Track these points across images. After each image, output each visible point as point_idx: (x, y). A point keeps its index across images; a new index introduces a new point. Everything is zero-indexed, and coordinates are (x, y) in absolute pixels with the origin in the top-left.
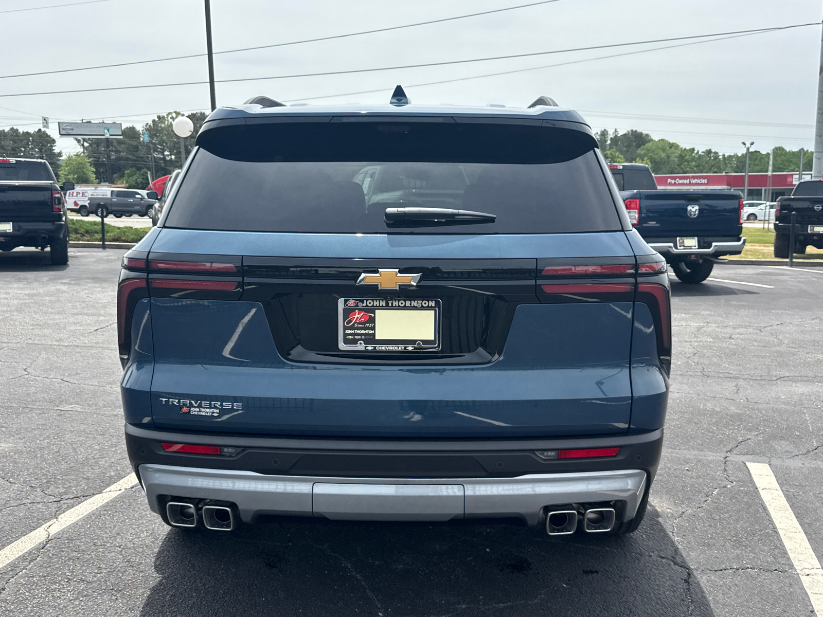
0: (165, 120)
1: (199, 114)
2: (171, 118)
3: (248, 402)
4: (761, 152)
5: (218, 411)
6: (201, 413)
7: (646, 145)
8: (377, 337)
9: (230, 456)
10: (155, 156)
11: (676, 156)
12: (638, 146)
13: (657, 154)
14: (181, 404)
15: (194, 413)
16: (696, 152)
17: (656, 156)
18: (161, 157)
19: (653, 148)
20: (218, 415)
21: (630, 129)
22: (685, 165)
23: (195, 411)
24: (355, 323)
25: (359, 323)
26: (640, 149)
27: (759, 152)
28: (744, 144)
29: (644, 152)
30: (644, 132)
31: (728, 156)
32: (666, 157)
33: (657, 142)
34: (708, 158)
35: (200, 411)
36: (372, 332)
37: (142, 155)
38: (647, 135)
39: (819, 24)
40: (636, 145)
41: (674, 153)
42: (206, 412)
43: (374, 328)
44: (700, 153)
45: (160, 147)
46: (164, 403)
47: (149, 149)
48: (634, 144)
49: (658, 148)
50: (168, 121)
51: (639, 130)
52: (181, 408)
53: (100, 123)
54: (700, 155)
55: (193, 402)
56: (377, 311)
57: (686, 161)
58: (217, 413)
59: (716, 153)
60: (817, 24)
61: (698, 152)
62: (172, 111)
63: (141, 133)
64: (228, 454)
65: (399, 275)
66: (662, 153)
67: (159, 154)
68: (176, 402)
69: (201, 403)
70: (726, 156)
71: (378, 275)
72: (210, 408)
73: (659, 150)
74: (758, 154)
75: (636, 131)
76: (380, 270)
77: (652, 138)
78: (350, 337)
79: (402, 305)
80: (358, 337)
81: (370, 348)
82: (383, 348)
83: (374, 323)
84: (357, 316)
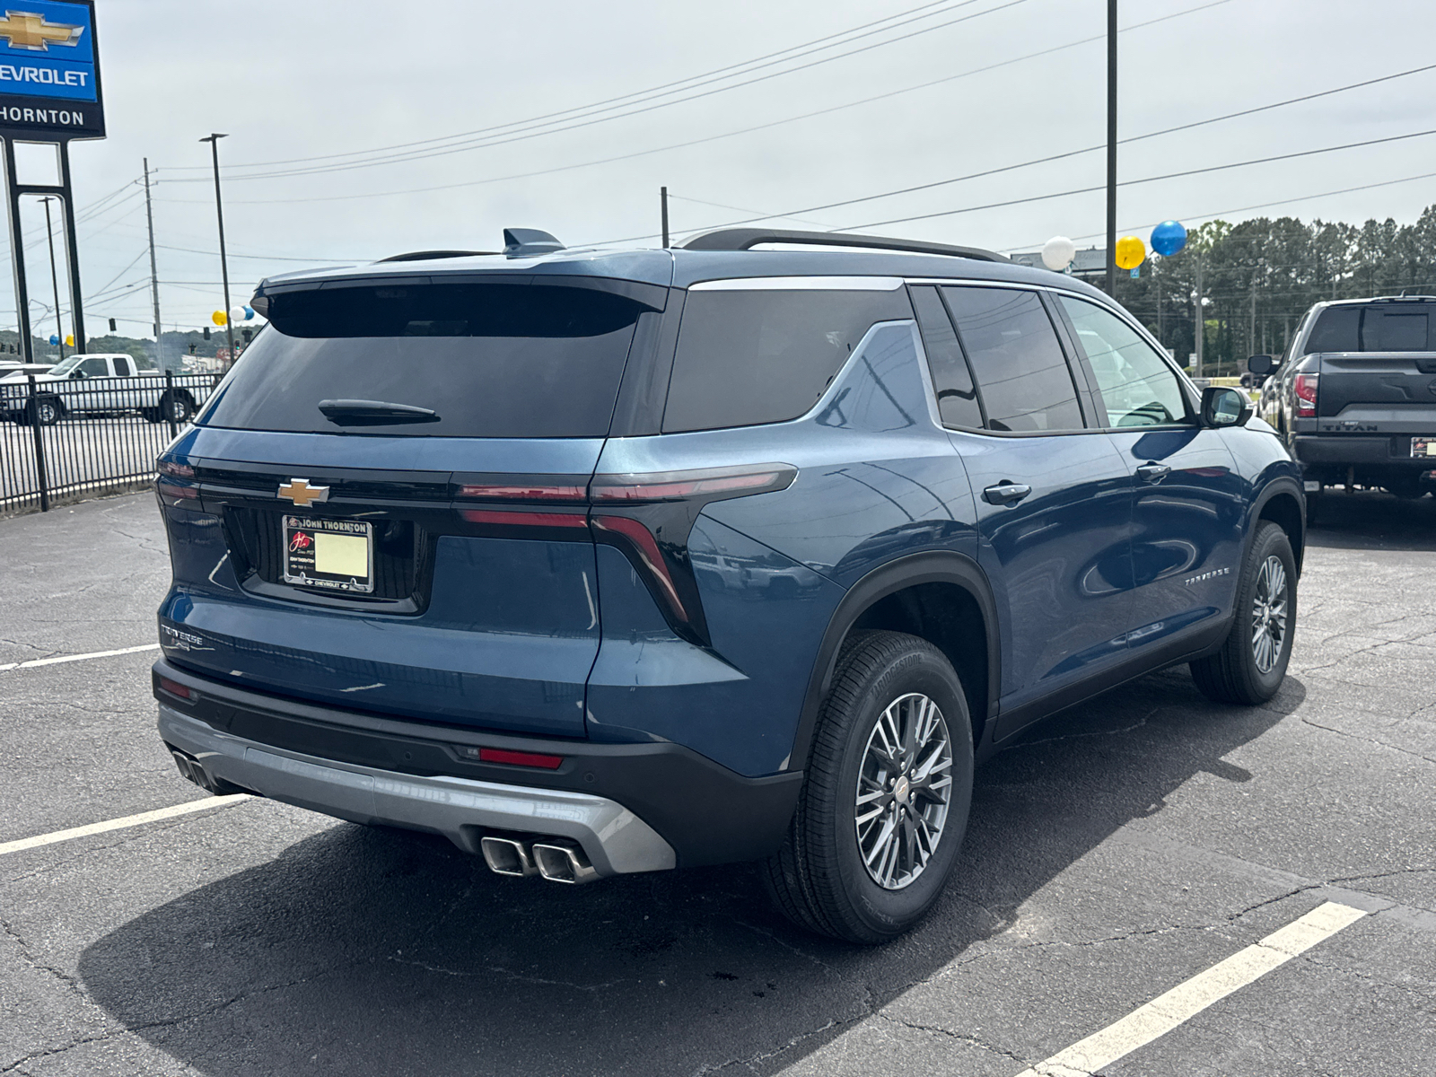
0: (1198, 237)
1: (1257, 223)
2: (1208, 233)
8: (318, 569)
10: (1174, 299)
18: (1185, 301)
24: (298, 548)
25: (302, 549)
36: (312, 561)
37: (1151, 301)
43: (313, 557)
45: (1184, 284)
47: (1166, 288)
50: (1202, 238)
53: (1087, 250)
56: (316, 534)
62: (1212, 221)
63: (1154, 262)
65: (309, 487)
67: (1180, 297)
71: (290, 486)
76: (293, 480)
78: (294, 566)
79: (336, 528)
80: (301, 567)
81: (310, 582)
82: (321, 584)
83: (314, 549)
84: (299, 539)
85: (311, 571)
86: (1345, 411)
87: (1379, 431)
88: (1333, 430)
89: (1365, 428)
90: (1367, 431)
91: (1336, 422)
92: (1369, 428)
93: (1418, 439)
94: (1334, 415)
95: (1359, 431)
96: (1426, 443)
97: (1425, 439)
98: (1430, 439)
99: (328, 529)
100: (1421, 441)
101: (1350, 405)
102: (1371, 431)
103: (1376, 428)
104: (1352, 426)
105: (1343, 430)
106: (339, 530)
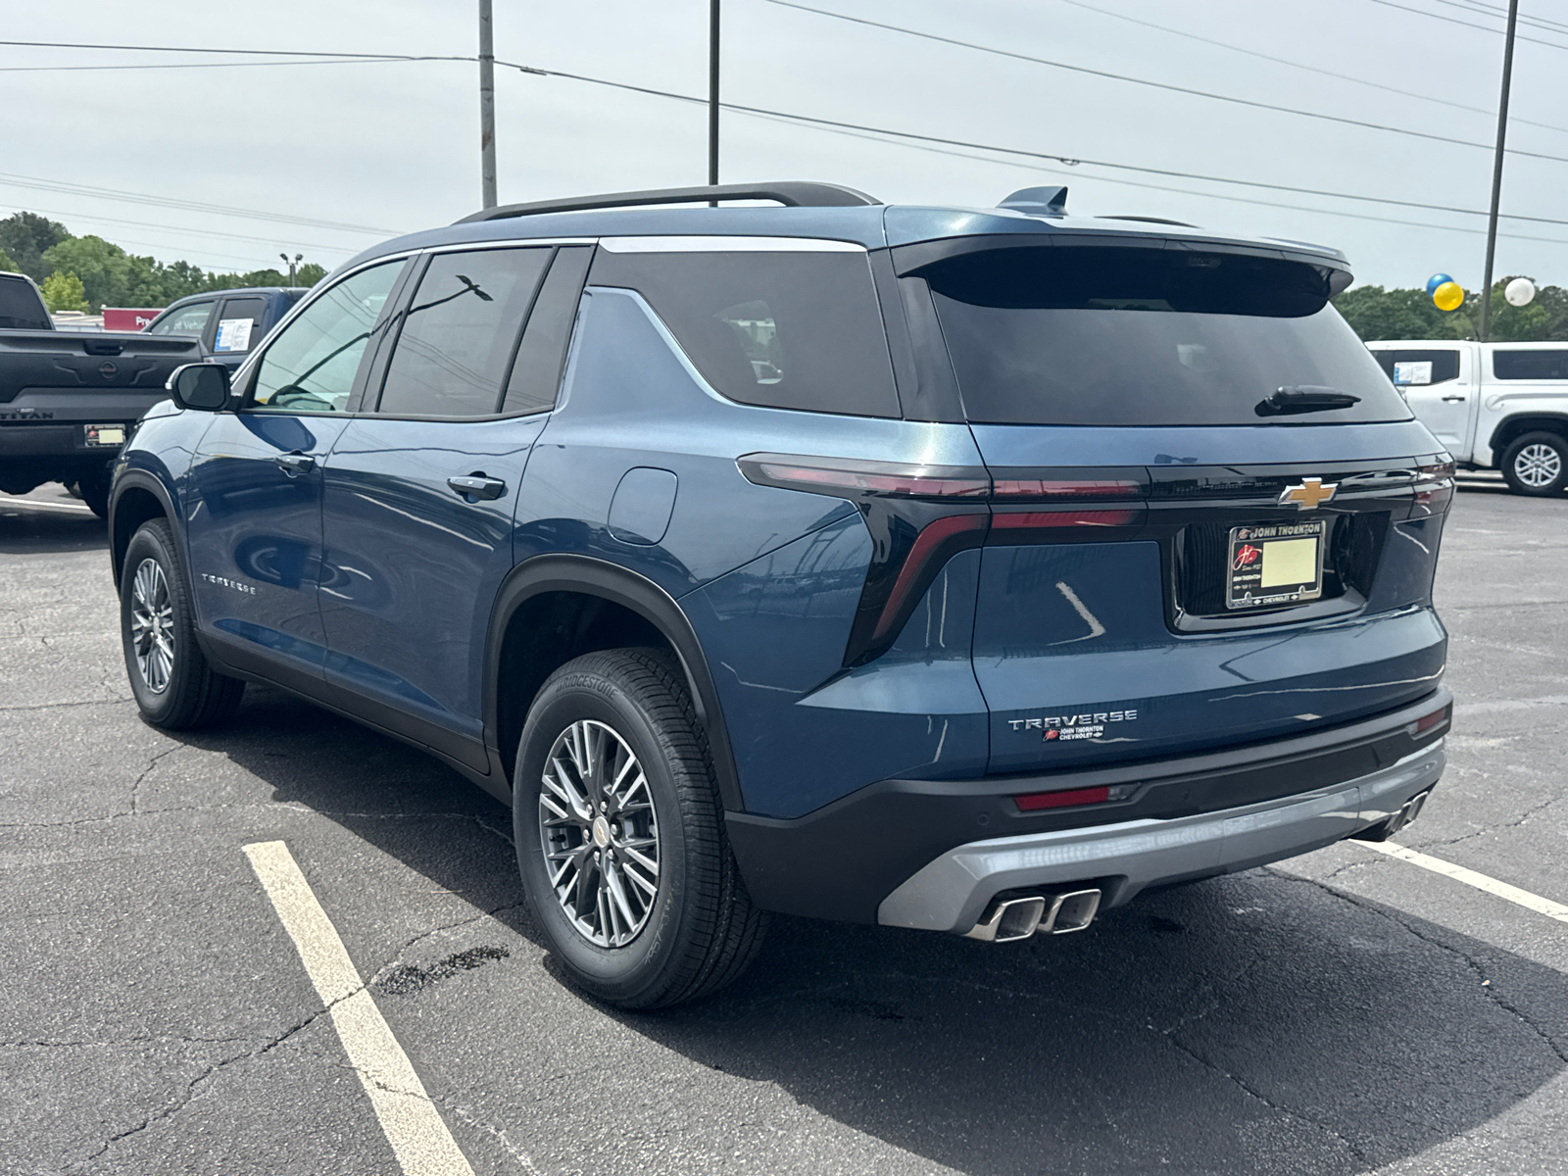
3: (1146, 705)
4: (281, 273)
5: (1101, 728)
6: (1077, 736)
7: (59, 245)
8: (1265, 585)
9: (1119, 801)
11: (122, 273)
12: (42, 247)
13: (84, 265)
14: (1046, 726)
15: (1065, 737)
16: (156, 265)
17: (82, 269)
19: (75, 252)
20: (1101, 734)
21: (19, 211)
22: (142, 290)
23: (1067, 734)
24: (1244, 564)
25: (1248, 565)
26: (46, 252)
27: (277, 272)
28: (284, 257)
29: (58, 258)
30: (52, 219)
31: (219, 277)
32: (103, 273)
33: (81, 240)
34: (182, 279)
35: (1075, 733)
36: (1258, 577)
38: (58, 225)
39: (474, 60)
40: (37, 244)
41: (119, 265)
42: (1084, 732)
43: (1259, 572)
44: (165, 268)
46: (1015, 728)
48: (34, 242)
49: (83, 252)
51: (40, 215)
52: (1045, 732)
54: (165, 272)
55: (1065, 718)
56: (1267, 544)
57: (144, 282)
58: (1100, 732)
59: (196, 270)
60: (470, 59)
61: (161, 265)
64: (1114, 799)
65: (1320, 486)
66: (95, 264)
68: (1037, 722)
69: (1078, 719)
70: (216, 277)
71: (1302, 487)
72: (1093, 724)
73: (89, 258)
74: (275, 275)
75: (33, 216)
76: (1305, 480)
77: (69, 232)
78: (1238, 587)
79: (1290, 533)
80: (1245, 587)
81: (1257, 602)
82: (1270, 601)
83: (1261, 563)
84: (1246, 553)
85: (1257, 589)
86: (21, 396)
87: (54, 418)
88: (8, 418)
89: (40, 415)
90: (42, 419)
91: (9, 409)
92: (45, 415)
93: (90, 426)
94: (9, 401)
95: (35, 419)
96: (97, 430)
97: (97, 426)
98: (101, 426)
99: (1282, 536)
100: (93, 429)
101: (24, 391)
102: (47, 419)
103: (51, 416)
104: (28, 413)
105: (19, 418)
106: (1293, 534)
